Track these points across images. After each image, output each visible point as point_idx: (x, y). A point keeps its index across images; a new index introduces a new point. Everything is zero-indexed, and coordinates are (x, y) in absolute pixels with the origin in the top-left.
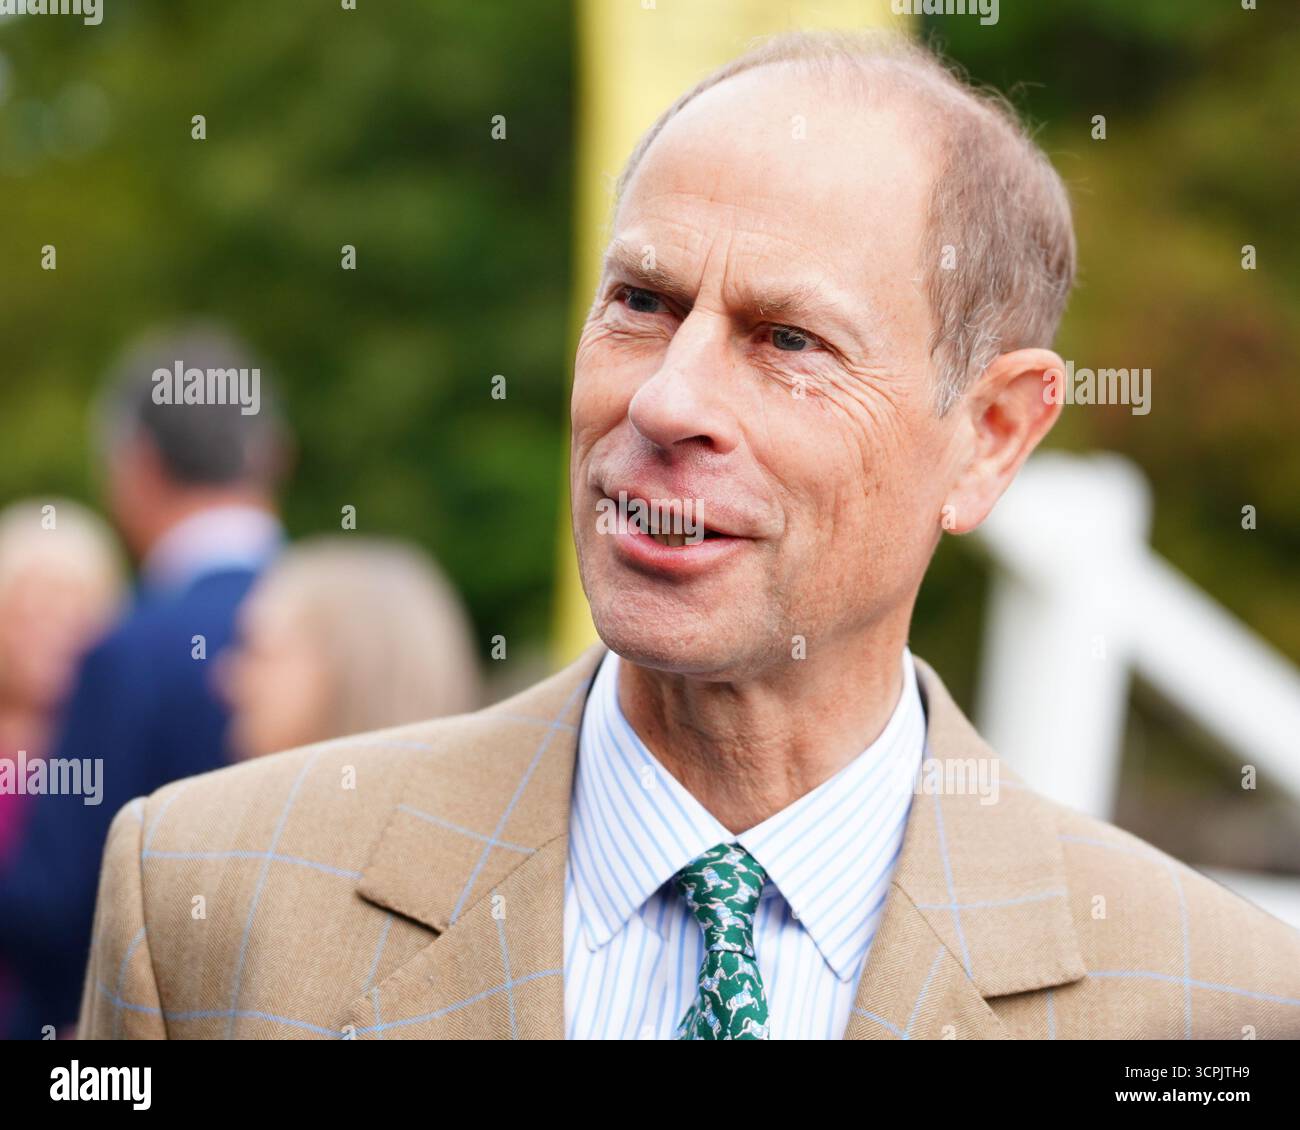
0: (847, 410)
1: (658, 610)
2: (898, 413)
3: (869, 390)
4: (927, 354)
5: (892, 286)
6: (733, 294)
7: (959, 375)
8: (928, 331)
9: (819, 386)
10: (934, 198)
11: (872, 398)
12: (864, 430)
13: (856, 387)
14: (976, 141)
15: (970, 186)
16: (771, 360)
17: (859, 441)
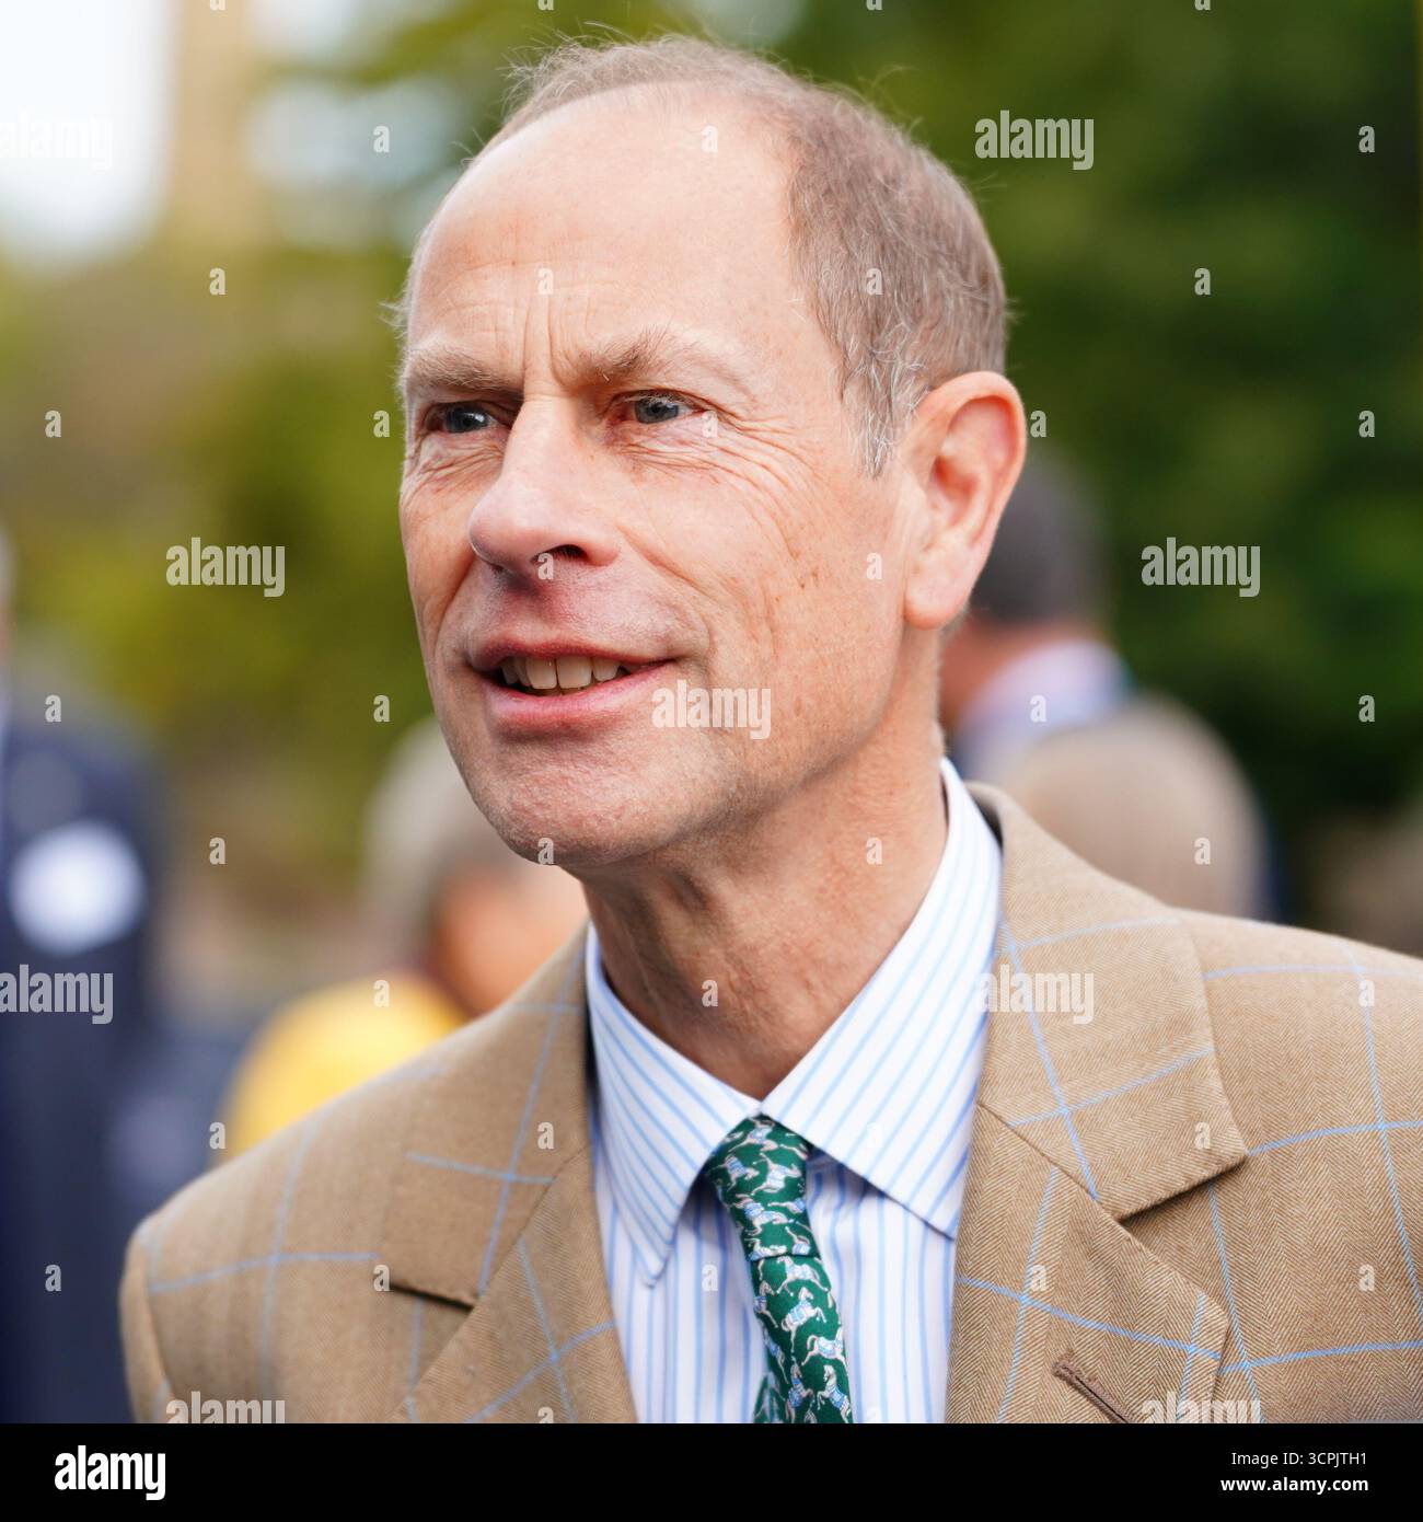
0: (748, 479)
1: (570, 783)
2: (816, 476)
3: (772, 450)
4: (836, 396)
5: (766, 313)
6: (564, 366)
7: (883, 420)
8: (829, 368)
9: (705, 457)
10: (793, 200)
11: (776, 459)
12: (776, 500)
13: (756, 449)
14: (832, 133)
15: (836, 182)
16: (637, 440)
17: (773, 516)
